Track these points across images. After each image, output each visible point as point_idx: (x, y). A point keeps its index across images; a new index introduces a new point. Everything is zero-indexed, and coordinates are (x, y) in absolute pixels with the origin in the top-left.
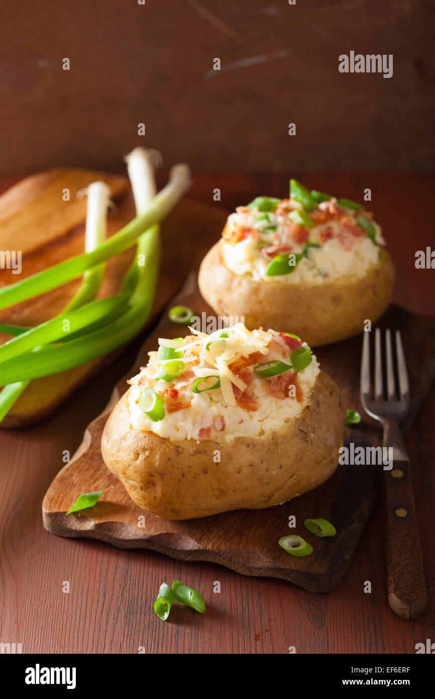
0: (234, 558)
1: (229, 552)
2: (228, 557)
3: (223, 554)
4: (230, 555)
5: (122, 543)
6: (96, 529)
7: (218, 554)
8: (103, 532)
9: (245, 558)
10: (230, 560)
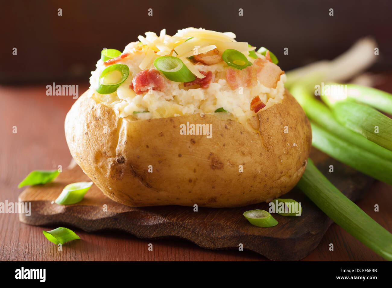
0: (198, 230)
1: (193, 225)
2: (192, 229)
3: (187, 225)
4: (194, 226)
5: (90, 225)
6: (66, 212)
7: (181, 226)
8: (72, 214)
9: (208, 230)
10: (194, 231)
